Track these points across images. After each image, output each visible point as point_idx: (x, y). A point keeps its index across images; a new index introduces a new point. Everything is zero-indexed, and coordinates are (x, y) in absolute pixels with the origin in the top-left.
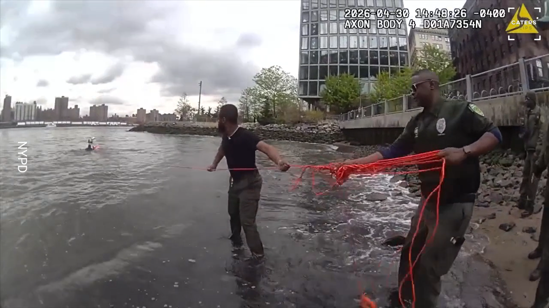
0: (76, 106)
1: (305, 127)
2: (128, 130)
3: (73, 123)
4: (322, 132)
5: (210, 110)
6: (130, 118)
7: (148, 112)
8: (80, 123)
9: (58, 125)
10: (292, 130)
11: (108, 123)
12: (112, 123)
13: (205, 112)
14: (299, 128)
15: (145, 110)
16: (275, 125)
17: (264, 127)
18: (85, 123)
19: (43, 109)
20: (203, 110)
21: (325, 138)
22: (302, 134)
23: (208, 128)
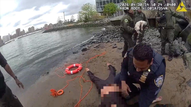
0: (23, 30)
1: (99, 21)
2: (42, 33)
3: (23, 36)
4: (104, 22)
5: (68, 20)
6: (43, 28)
7: (48, 25)
8: (26, 35)
9: (18, 38)
10: (94, 23)
11: (35, 32)
12: (36, 32)
13: (67, 21)
14: (97, 22)
15: (47, 25)
16: (89, 22)
17: (85, 23)
18: (27, 34)
19: (12, 35)
20: (66, 21)
21: (105, 24)
22: (98, 24)
23: (67, 27)
